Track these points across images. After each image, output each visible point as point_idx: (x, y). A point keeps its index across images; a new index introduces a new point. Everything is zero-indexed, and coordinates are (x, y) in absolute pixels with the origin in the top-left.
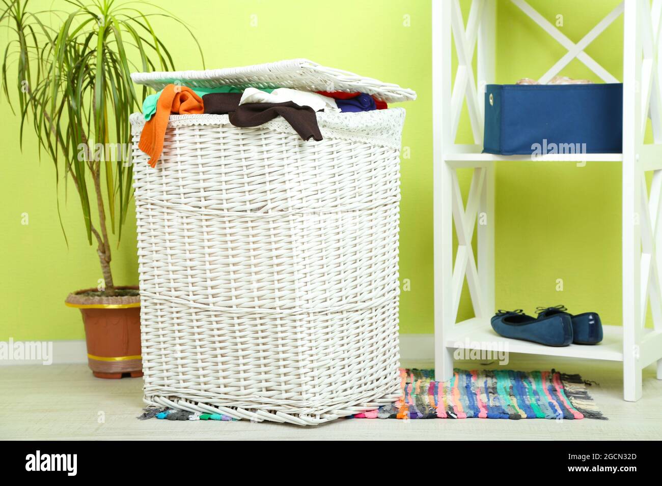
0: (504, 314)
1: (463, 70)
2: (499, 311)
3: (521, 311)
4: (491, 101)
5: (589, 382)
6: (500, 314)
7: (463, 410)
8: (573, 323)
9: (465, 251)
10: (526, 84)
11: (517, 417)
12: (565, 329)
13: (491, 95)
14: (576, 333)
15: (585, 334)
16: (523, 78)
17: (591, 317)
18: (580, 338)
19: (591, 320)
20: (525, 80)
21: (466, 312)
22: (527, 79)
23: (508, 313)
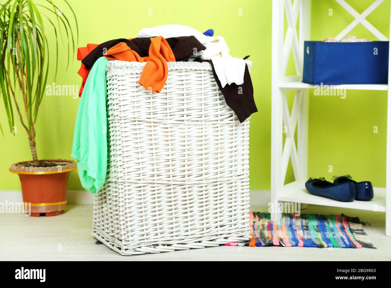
0: (313, 180)
1: (291, 31)
2: (310, 178)
3: (324, 178)
4: (308, 51)
5: (364, 223)
6: (311, 181)
7: (289, 241)
8: (356, 188)
9: (290, 141)
10: (329, 41)
11: (321, 246)
12: (351, 191)
13: (308, 48)
14: (357, 193)
15: (362, 194)
16: (328, 37)
17: (366, 184)
18: (360, 197)
19: (367, 186)
20: (328, 38)
21: (290, 178)
22: (330, 38)
23: (316, 179)
